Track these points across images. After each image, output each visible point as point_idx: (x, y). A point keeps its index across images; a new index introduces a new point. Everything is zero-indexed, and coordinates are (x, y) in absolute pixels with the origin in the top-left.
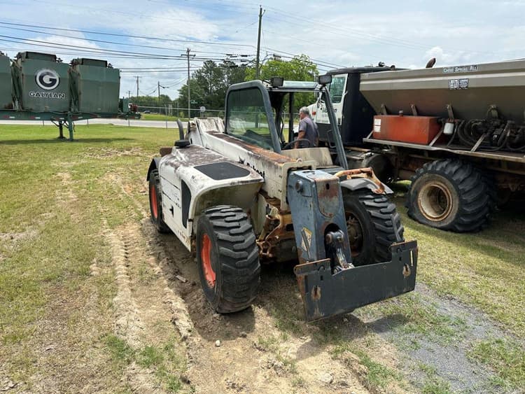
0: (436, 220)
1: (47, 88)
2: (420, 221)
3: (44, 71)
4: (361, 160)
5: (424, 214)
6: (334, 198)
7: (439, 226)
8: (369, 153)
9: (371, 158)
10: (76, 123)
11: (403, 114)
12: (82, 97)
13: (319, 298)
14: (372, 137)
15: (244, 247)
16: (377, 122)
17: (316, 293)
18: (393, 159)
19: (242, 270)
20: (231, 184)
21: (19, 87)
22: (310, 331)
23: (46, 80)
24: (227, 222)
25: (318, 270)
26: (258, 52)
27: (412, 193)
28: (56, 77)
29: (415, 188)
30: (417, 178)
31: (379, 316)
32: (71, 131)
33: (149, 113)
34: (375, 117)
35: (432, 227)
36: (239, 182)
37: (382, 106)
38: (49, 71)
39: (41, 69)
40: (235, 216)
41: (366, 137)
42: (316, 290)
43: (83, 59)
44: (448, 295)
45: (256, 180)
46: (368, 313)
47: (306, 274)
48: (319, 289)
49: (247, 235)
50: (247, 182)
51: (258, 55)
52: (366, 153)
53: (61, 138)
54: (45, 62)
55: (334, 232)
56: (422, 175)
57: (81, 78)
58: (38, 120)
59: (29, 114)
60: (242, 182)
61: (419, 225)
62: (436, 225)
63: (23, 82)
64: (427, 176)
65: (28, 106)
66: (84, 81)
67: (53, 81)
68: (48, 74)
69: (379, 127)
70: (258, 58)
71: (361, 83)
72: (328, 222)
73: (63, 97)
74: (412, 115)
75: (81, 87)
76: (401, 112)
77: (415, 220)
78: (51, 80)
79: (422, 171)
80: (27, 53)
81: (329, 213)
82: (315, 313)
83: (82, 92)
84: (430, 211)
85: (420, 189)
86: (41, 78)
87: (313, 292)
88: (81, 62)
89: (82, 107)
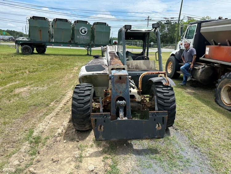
0: (229, 105)
1: (83, 34)
2: (220, 105)
3: (83, 28)
4: (199, 69)
5: (223, 101)
6: (123, 84)
7: (229, 109)
8: (204, 66)
9: (204, 69)
10: (92, 49)
11: (220, 45)
12: (96, 38)
13: (102, 131)
14: (204, 57)
15: (82, 102)
16: (207, 49)
17: (101, 128)
18: (218, 70)
19: (80, 112)
20: (93, 74)
21: (74, 34)
22: (104, 146)
23: (83, 31)
24: (80, 90)
25: (103, 117)
26: (180, 16)
27: (218, 89)
28: (87, 30)
29: (220, 87)
30: (221, 81)
31: (146, 147)
32: (90, 52)
33: (130, 45)
34: (207, 46)
35: (225, 109)
36: (96, 74)
37: (212, 40)
38: (84, 27)
39: (81, 27)
40: (85, 88)
41: (201, 57)
42: (101, 126)
43: (97, 22)
44: (195, 146)
45: (105, 73)
46: (137, 145)
47: (96, 118)
48: (102, 127)
49: (87, 97)
50: (100, 74)
51: (179, 17)
52: (203, 65)
53: (88, 54)
54: (83, 24)
55: (120, 101)
56: (224, 79)
57: (96, 30)
58: (79, 47)
59: (76, 45)
60: (98, 74)
61: (219, 107)
62: (227, 108)
63: (75, 32)
64: (226, 80)
65: (76, 41)
66: (97, 31)
67: (85, 31)
68: (84, 29)
69: (208, 52)
70: (179, 19)
71: (202, 28)
72: (119, 96)
73: (88, 38)
74: (227, 45)
75: (95, 34)
76: (219, 44)
77: (218, 104)
78: (84, 31)
79: (224, 77)
80: (77, 21)
81: (119, 91)
82: (100, 137)
83: (96, 36)
84: (227, 100)
85: (222, 87)
86: (81, 30)
87: (99, 127)
88: (96, 24)
89: (95, 42)
